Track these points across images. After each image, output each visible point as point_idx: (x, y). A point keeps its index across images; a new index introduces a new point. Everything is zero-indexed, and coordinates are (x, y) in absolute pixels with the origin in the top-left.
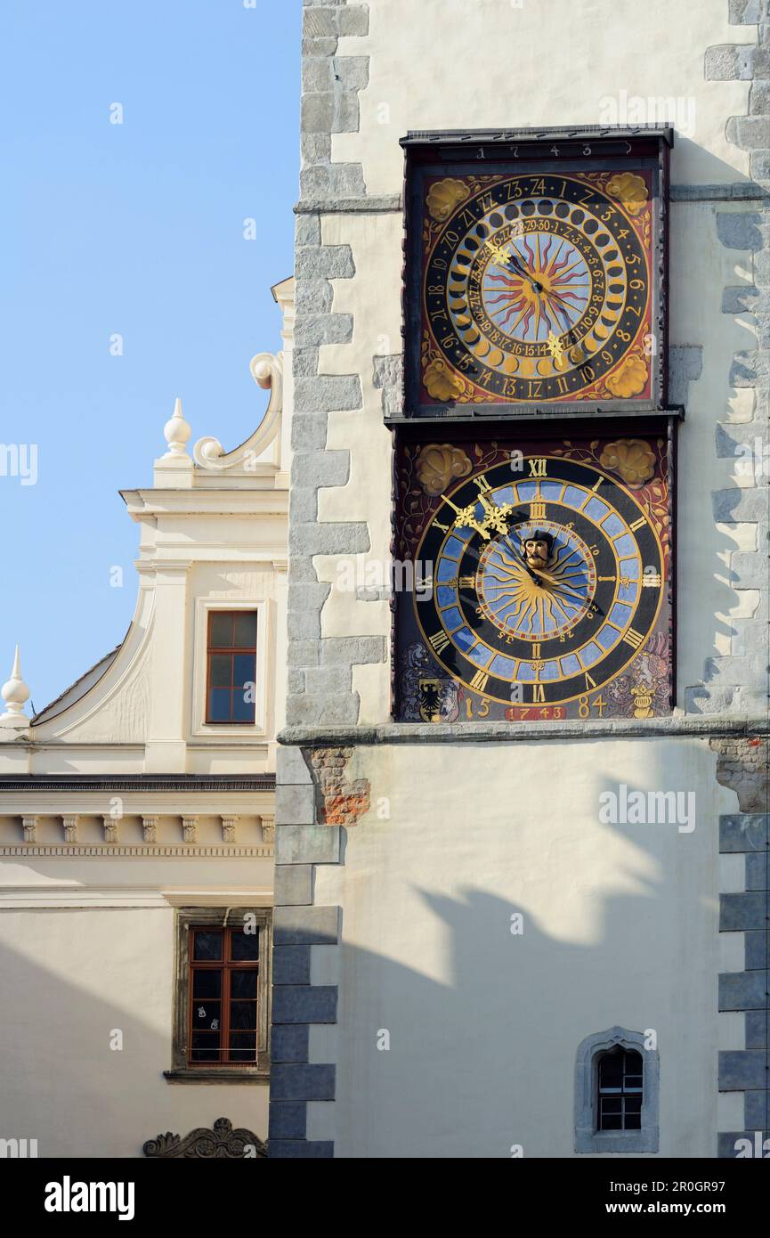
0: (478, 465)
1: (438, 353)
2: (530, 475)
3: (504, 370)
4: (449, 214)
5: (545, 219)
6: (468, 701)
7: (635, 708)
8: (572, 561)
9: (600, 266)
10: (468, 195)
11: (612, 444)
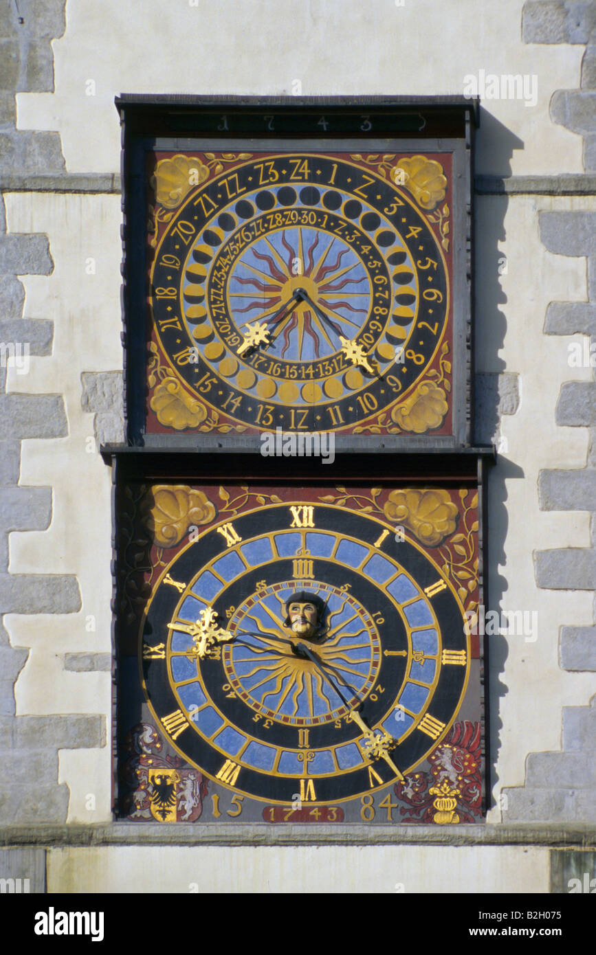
0: (223, 510)
1: (169, 370)
2: (293, 525)
3: (259, 394)
4: (182, 199)
5: (309, 211)
6: (214, 798)
7: (435, 811)
8: (349, 631)
9: (384, 271)
10: (206, 178)
11: (400, 491)
